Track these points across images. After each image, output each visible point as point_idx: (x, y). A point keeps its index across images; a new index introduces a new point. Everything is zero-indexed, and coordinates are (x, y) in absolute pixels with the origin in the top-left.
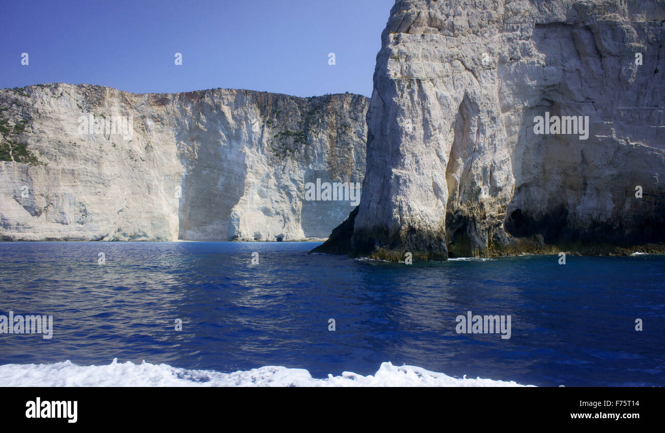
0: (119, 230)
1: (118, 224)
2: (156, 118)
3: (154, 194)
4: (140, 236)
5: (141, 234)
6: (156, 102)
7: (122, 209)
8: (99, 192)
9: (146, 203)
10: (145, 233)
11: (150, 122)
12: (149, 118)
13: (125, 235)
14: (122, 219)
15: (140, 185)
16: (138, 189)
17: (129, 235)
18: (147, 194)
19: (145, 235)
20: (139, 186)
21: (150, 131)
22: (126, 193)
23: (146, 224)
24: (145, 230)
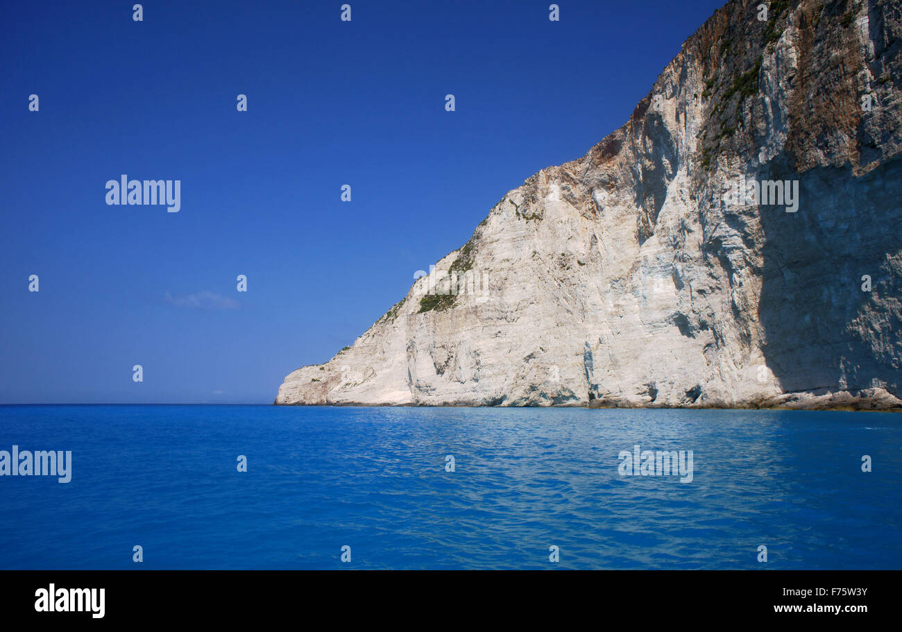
0: (533, 388)
1: (528, 378)
2: (609, 183)
3: (591, 320)
4: (568, 398)
5: (567, 394)
6: (603, 156)
7: (532, 354)
8: (500, 332)
9: (576, 339)
10: (572, 392)
11: (601, 195)
12: (599, 188)
13: (544, 395)
14: (535, 369)
15: (570, 309)
16: (568, 315)
17: (550, 395)
18: (580, 322)
19: (573, 396)
20: (568, 311)
21: (602, 210)
22: (542, 326)
23: (574, 376)
24: (572, 387)
